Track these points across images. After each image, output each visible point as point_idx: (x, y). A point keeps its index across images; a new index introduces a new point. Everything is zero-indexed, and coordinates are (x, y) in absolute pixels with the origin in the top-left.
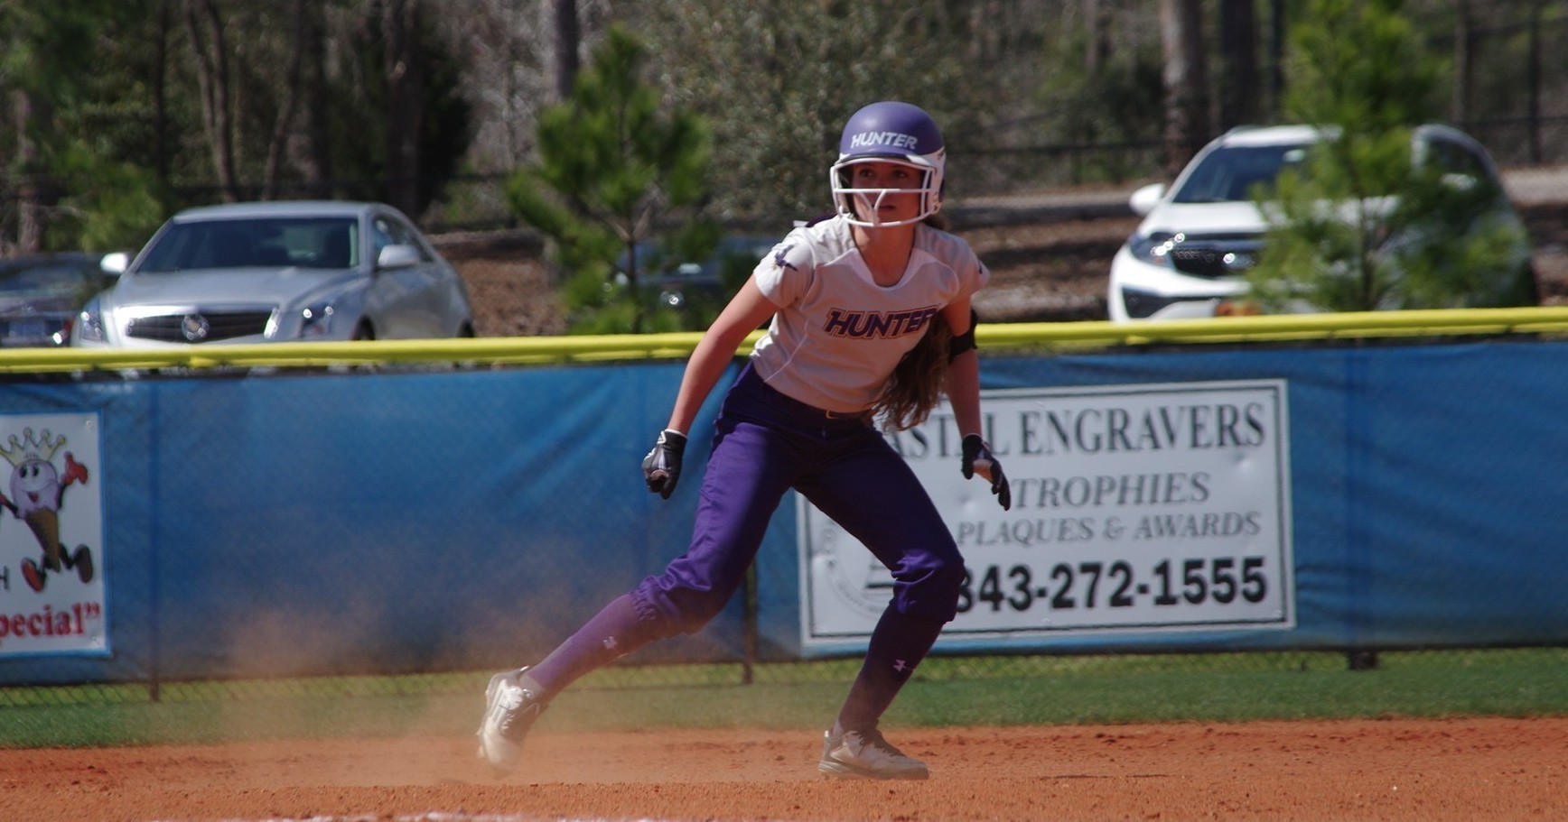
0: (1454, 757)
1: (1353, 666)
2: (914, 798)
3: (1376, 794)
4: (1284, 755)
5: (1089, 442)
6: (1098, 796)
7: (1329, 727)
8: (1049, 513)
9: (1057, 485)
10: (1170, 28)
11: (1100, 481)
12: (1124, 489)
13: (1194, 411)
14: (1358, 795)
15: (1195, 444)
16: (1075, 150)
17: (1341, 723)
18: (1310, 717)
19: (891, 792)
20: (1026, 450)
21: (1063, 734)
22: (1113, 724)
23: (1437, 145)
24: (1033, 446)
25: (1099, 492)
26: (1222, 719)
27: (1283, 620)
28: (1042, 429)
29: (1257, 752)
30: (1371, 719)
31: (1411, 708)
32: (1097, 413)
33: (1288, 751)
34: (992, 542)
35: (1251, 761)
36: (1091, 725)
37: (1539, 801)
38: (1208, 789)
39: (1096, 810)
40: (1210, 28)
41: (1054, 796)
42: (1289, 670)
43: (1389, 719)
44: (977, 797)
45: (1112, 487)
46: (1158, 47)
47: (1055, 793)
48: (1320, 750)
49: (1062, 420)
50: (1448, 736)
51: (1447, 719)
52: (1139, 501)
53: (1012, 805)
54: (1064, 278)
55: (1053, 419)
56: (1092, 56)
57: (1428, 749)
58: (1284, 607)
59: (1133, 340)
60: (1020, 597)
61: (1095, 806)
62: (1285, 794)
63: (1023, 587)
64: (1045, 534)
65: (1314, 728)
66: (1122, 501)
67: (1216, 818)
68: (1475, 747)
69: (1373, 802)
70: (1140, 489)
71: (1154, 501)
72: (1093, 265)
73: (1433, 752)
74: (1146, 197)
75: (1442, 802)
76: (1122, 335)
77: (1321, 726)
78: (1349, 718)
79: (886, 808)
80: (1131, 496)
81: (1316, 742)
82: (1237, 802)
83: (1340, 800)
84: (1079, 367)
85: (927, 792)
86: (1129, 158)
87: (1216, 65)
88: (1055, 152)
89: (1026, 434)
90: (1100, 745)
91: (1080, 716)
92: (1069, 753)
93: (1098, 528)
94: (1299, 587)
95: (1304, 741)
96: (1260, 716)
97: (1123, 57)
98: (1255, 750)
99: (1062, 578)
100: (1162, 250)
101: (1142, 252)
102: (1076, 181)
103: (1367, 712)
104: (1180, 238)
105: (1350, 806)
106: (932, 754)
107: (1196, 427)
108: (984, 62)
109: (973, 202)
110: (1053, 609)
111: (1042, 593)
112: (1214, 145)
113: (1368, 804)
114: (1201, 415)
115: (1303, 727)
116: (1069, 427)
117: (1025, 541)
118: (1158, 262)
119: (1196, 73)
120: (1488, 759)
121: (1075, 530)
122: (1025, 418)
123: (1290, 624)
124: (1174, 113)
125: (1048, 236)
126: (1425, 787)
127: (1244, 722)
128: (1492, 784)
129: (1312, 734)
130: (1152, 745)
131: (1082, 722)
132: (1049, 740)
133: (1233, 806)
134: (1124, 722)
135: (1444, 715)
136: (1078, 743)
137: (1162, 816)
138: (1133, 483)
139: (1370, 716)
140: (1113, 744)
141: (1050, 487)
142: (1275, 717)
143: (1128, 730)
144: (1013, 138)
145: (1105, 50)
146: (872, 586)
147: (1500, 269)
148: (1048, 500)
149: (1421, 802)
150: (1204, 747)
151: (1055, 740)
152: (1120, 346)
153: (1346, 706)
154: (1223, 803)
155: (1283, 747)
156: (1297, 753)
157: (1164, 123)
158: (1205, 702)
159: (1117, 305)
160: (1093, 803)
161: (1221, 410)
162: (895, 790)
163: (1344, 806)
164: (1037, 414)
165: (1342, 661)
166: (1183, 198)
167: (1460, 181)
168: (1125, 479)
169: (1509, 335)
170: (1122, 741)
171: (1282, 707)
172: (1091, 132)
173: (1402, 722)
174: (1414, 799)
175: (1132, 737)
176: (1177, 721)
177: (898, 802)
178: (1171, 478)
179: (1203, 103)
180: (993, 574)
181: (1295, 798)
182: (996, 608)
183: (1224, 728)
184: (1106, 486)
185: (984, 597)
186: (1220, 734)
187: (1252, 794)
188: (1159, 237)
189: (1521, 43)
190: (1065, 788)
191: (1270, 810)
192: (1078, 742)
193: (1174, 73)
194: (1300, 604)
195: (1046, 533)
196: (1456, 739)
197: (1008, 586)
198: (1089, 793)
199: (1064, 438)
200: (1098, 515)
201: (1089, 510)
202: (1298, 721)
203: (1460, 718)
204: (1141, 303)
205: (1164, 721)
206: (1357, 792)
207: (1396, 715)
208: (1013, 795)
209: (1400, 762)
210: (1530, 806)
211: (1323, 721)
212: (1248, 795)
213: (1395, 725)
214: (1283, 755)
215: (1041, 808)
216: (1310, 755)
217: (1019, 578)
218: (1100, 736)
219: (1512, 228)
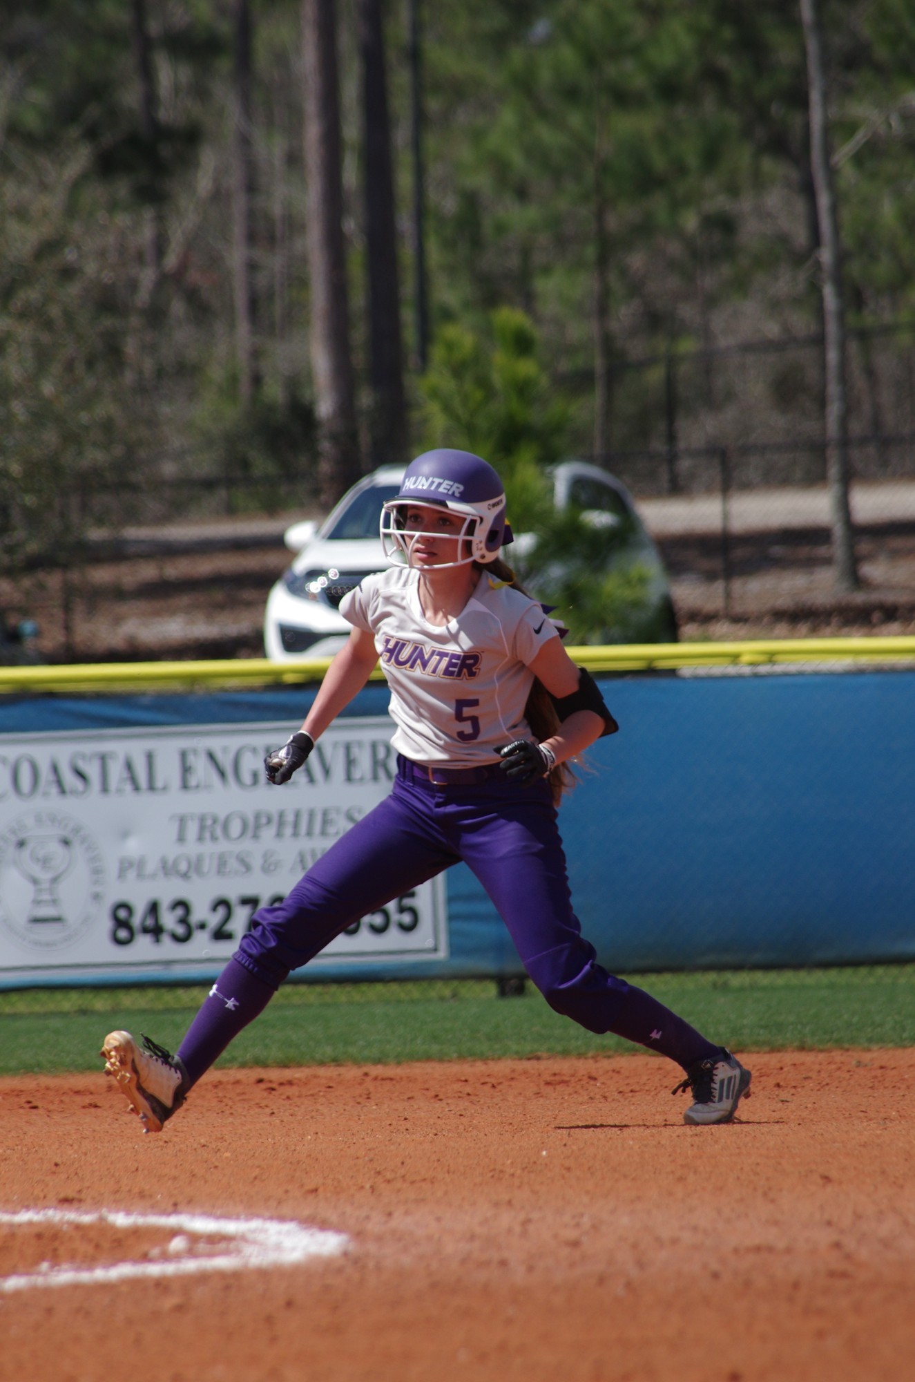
0: (600, 1105)
1: (503, 993)
2: (78, 1171)
3: (526, 1160)
4: (438, 1105)
5: (247, 778)
6: (259, 1167)
7: (480, 1067)
8: (209, 849)
9: (215, 821)
10: (320, 361)
11: (257, 817)
12: (281, 824)
13: (348, 748)
14: (509, 1162)
15: (349, 778)
16: (230, 482)
17: (491, 1064)
18: (461, 1058)
19: (56, 1165)
20: (185, 786)
21: (224, 1079)
22: (273, 1067)
23: (578, 484)
24: (193, 781)
25: (257, 827)
26: (378, 1061)
27: (435, 950)
28: (201, 766)
29: (412, 1102)
30: (520, 1059)
31: (559, 1048)
32: (254, 750)
33: (441, 1100)
34: (153, 876)
35: (406, 1115)
36: (251, 1068)
37: (682, 1166)
38: (365, 1156)
39: (256, 1182)
40: (360, 359)
41: (216, 1167)
42: (442, 999)
43: (538, 1058)
44: (140, 1169)
45: (269, 821)
46: (309, 377)
47: (217, 1164)
48: (472, 1098)
49: (219, 756)
50: (595, 1079)
51: (595, 1058)
52: (295, 834)
53: (175, 1178)
54: (221, 607)
55: (211, 757)
56: (244, 388)
57: (575, 1096)
58: (436, 937)
59: (290, 678)
60: (180, 930)
61: (256, 1178)
62: (439, 1160)
63: (184, 921)
64: (205, 869)
65: (466, 1069)
66: (279, 835)
67: (373, 1192)
68: (620, 1092)
69: (523, 1169)
70: (296, 825)
71: (309, 833)
72: (248, 594)
73: (580, 1099)
74: (300, 533)
75: (589, 1168)
76: (278, 673)
77: (472, 1066)
78: (499, 1059)
79: (51, 1183)
80: (288, 831)
81: (468, 1089)
82: (393, 1170)
83: (492, 1167)
84: (236, 705)
85: (91, 1164)
86: (283, 490)
87: (366, 399)
88: (209, 485)
89: (186, 770)
90: (258, 1092)
91: (240, 1059)
92: (230, 1103)
93: (256, 863)
94: (451, 918)
95: (457, 1086)
96: (414, 1058)
97: (275, 392)
98: (409, 1098)
99: (221, 911)
100: (316, 586)
101: (297, 588)
102: (231, 511)
103: (517, 1053)
104: (333, 574)
105: (501, 1175)
106: (96, 1106)
107: (350, 762)
108: (141, 389)
109: (133, 533)
110: (214, 940)
111: (202, 926)
112: (364, 483)
113: (519, 1172)
114: (355, 752)
115: (455, 1069)
116: (226, 762)
117: (185, 876)
118: (313, 598)
119: (346, 406)
120: (632, 1107)
121: (233, 864)
122: (183, 755)
123: (442, 954)
124: (325, 446)
125: (204, 567)
126: (573, 1151)
127: (399, 1064)
128: (637, 1147)
129: (463, 1079)
130: (311, 1092)
131: (243, 1066)
132: (210, 1087)
133: (389, 1175)
134: (284, 1065)
135: (590, 1054)
136: (238, 1091)
137: (321, 1190)
138: (290, 818)
139: (520, 1057)
140: (273, 1092)
141: (209, 822)
142: (428, 1058)
143: (288, 1074)
144: (169, 469)
145: (257, 380)
146: (37, 920)
147: (637, 604)
148: (207, 835)
149: (568, 1169)
150: (361, 1096)
151: (216, 1086)
152: (277, 684)
153: (497, 1046)
154: (379, 1173)
155: (437, 1096)
156: (449, 1101)
157: (315, 456)
158: (361, 1043)
159: (273, 641)
160: (254, 1175)
161: (374, 746)
162: (59, 1162)
163: (496, 1176)
164: (195, 752)
165: (492, 989)
166: (337, 534)
167: (599, 519)
168: (281, 815)
169: (650, 671)
170: (281, 1089)
171: (435, 1048)
172: (245, 464)
173: (551, 1062)
174: (562, 1165)
175: (290, 1083)
176: (333, 1064)
177: (63, 1177)
178: (325, 813)
179: (353, 436)
180: (154, 908)
181: (449, 1166)
182: (157, 940)
183: (378, 1070)
184: (264, 820)
185: (145, 930)
186: (376, 1079)
187: (408, 1161)
188: (313, 574)
189: (655, 376)
190: (227, 1158)
191: (424, 1180)
192: (239, 1089)
193: (325, 407)
194: (452, 934)
195: (206, 866)
196: (603, 1083)
197: (169, 920)
198: (250, 1163)
199: (222, 774)
200: (254, 850)
201: (247, 845)
202: (450, 1061)
203: (605, 1057)
204: (297, 639)
205: (322, 1063)
206: (508, 1159)
207: (545, 1055)
208: (176, 1167)
209: (550, 1113)
210: (673, 1172)
211: (474, 1061)
212: (403, 1163)
213: (542, 1065)
214: (436, 1106)
215: (203, 1182)
216: (463, 1104)
217: (180, 912)
218: (260, 1081)
219: (648, 564)
